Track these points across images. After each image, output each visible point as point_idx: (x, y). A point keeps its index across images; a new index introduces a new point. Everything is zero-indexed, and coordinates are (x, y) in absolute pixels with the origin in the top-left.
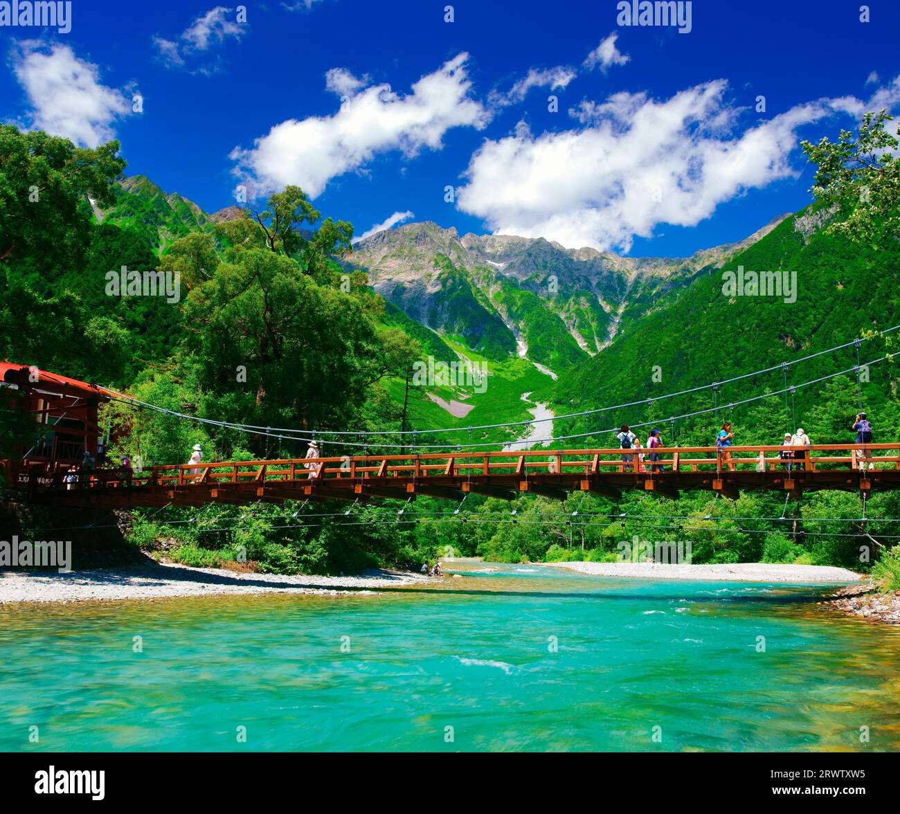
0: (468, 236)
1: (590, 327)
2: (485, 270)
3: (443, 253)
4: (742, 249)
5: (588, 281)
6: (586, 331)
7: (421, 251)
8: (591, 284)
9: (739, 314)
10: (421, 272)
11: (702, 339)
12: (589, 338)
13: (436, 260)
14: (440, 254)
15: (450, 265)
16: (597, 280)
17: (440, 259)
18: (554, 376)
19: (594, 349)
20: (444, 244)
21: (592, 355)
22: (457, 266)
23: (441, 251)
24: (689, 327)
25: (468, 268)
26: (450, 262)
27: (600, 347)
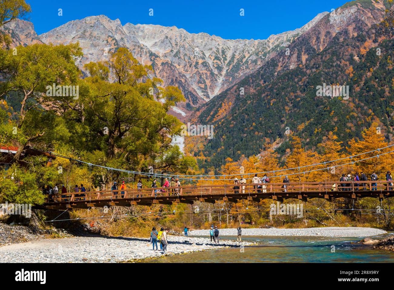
0: (127, 25)
1: (205, 82)
2: (139, 47)
3: (112, 36)
4: (298, 34)
5: (203, 54)
6: (203, 86)
7: (98, 34)
8: (205, 56)
9: (297, 75)
10: (97, 48)
11: (275, 91)
12: (204, 90)
13: (107, 41)
14: (109, 36)
15: (116, 43)
16: (209, 54)
17: (110, 40)
18: (183, 114)
19: (208, 97)
20: (112, 30)
21: (207, 100)
22: (121, 43)
23: (111, 34)
24: (267, 83)
25: (128, 45)
26: (116, 41)
27: (212, 96)
